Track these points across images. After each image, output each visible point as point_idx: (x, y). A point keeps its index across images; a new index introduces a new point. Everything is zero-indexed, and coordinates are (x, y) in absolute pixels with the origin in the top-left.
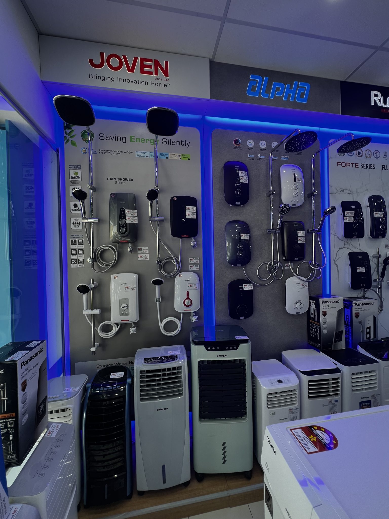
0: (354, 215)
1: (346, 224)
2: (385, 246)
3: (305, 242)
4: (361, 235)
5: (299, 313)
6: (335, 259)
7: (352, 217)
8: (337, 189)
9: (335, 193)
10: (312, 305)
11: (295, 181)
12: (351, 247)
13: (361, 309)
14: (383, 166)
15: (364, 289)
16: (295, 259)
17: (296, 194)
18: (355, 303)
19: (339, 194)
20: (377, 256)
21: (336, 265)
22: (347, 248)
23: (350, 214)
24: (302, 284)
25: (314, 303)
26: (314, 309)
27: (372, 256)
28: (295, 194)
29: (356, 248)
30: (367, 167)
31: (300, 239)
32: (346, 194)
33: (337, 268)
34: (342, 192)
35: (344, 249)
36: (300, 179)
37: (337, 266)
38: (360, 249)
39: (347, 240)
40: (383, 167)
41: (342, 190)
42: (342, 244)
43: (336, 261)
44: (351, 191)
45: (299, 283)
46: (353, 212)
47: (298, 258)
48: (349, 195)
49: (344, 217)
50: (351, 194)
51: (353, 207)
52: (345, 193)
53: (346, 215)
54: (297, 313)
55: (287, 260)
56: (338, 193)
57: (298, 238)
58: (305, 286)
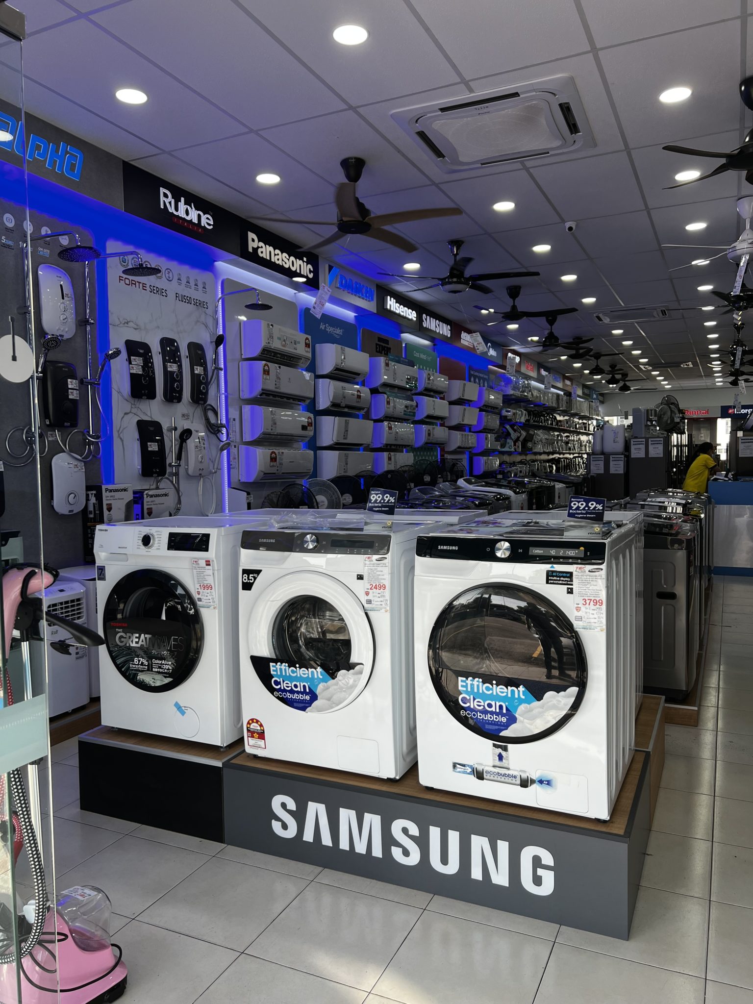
0: (143, 364)
1: (132, 375)
2: (181, 416)
3: (78, 398)
4: (152, 396)
5: (72, 511)
6: (119, 430)
7: (141, 367)
8: (119, 319)
9: (117, 325)
10: (90, 498)
11: (63, 298)
12: (139, 413)
13: (154, 503)
14: (178, 295)
15: (158, 476)
16: (66, 424)
17: (65, 318)
18: (147, 494)
19: (122, 327)
20: (172, 429)
21: (121, 439)
22: (135, 414)
23: (138, 362)
24: (76, 465)
25: (93, 495)
26: (94, 503)
27: (166, 429)
28: (64, 320)
29: (147, 415)
30: (158, 291)
31: (72, 393)
32: (132, 329)
33: (121, 444)
34: (126, 325)
35: (131, 415)
36: (69, 295)
37: (122, 441)
38: (151, 417)
39: (134, 402)
40: (177, 297)
41: (126, 321)
42: (127, 407)
43: (121, 433)
44: (137, 326)
45: (72, 464)
46: (141, 358)
47: (69, 423)
48: (135, 330)
49: (131, 365)
50: (137, 331)
51: (141, 351)
52: (130, 327)
53: (133, 363)
54: (70, 511)
55: (52, 427)
56: (121, 325)
57: (70, 391)
58: (80, 468)
